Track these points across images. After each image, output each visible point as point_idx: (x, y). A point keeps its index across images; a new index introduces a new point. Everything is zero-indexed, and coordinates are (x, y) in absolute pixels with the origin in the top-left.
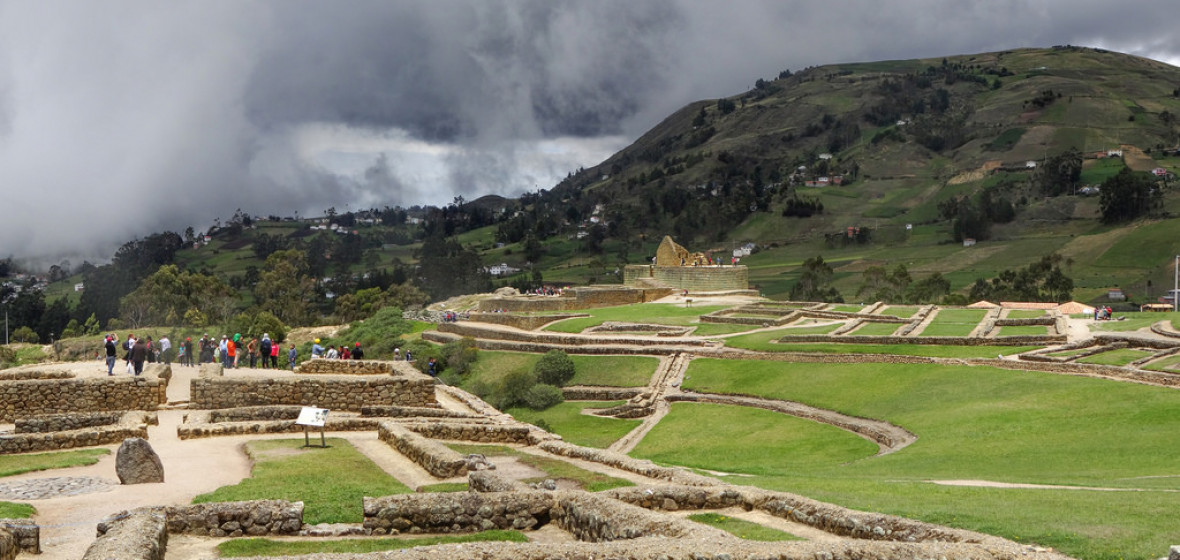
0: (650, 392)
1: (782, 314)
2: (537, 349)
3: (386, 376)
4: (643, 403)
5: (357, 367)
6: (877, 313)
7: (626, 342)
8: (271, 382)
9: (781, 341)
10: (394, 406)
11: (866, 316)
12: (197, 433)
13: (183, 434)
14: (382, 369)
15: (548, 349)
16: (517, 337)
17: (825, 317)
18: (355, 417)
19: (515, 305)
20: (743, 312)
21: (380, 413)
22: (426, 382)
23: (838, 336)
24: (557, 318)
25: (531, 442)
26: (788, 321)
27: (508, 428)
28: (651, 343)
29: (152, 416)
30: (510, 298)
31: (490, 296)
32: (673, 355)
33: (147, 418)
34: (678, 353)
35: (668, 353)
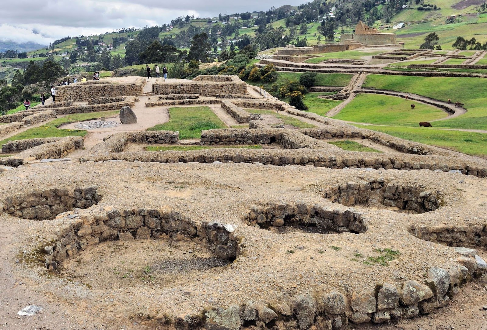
0: (348, 89)
1: (410, 55)
2: (300, 71)
3: (229, 82)
4: (344, 93)
5: (217, 78)
6: (456, 54)
7: (339, 67)
8: (182, 85)
9: (409, 67)
10: (230, 94)
11: (450, 56)
12: (153, 105)
13: (147, 105)
14: (228, 79)
15: (305, 71)
16: (292, 66)
17: (431, 56)
18: (213, 99)
19: (293, 52)
20: (393, 54)
21: (224, 97)
22: (243, 85)
23: (436, 65)
24: (309, 57)
25: (282, 109)
26: (412, 58)
27: (273, 103)
28: (349, 68)
29: (137, 98)
30: (291, 49)
31: (282, 48)
32: (359, 73)
33: (135, 99)
34: (361, 72)
35: (357, 72)
